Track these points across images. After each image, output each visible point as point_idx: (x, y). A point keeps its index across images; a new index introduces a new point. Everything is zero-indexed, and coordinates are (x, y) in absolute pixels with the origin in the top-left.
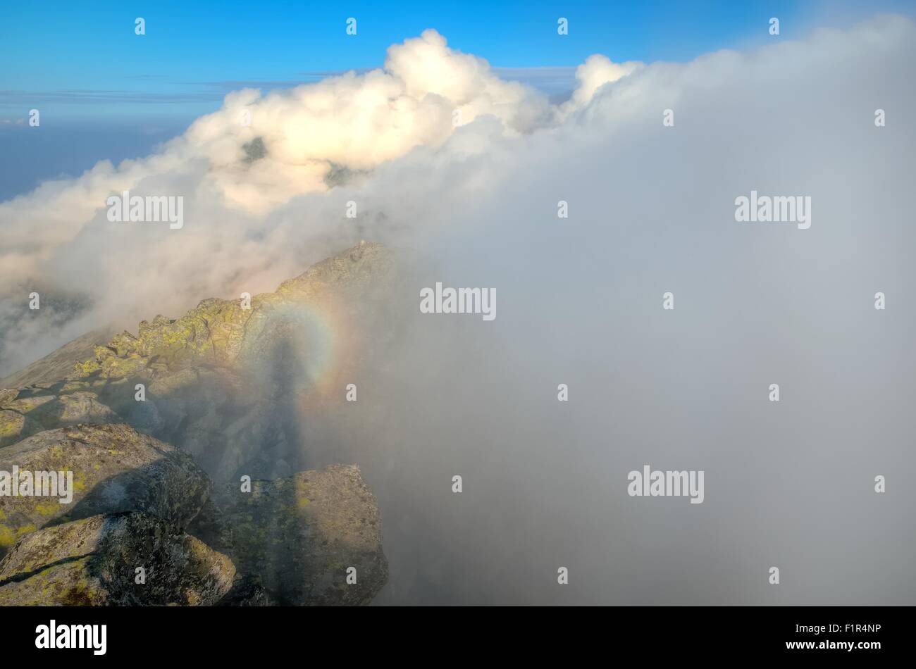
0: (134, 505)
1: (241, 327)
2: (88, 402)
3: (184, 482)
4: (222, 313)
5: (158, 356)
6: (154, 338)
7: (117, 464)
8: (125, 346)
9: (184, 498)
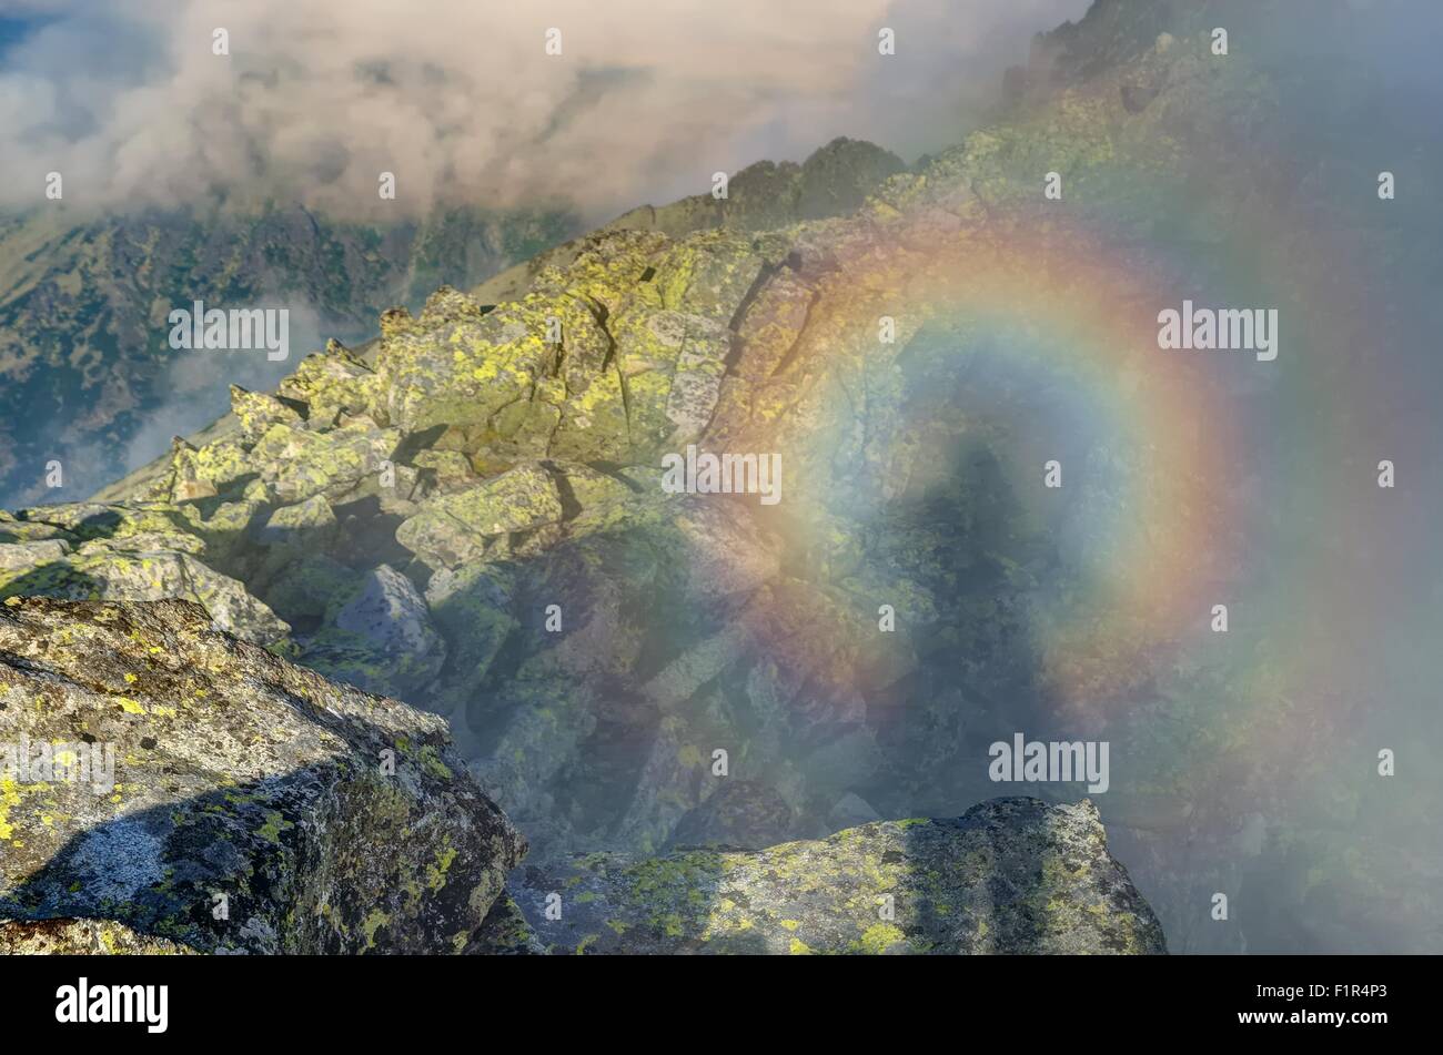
0: (187, 908)
1: (717, 328)
2: (172, 566)
3: (405, 832)
4: (655, 280)
5: (440, 430)
6: (425, 363)
7: (143, 752)
8: (335, 393)
9: (405, 895)
